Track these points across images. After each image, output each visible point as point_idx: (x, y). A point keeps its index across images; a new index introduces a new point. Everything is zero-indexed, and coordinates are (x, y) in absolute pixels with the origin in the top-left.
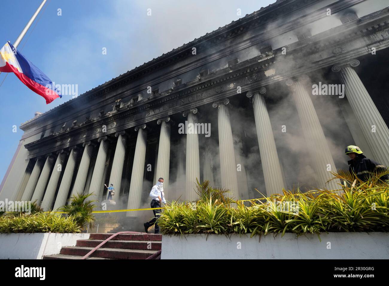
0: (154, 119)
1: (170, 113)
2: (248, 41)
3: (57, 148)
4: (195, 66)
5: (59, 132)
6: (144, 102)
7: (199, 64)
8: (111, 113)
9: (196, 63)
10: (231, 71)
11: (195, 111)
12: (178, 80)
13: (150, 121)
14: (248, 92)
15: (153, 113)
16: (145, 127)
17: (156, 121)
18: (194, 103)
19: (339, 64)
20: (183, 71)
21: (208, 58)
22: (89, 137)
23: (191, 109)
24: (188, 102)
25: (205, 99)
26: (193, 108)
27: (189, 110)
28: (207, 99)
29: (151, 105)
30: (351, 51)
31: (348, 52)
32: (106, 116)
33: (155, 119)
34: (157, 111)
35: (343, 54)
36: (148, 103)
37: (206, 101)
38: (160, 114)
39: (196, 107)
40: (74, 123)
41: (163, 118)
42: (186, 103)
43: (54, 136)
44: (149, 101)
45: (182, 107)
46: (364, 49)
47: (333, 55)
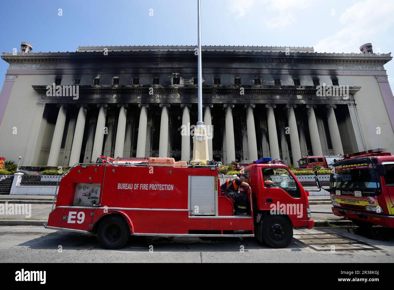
0: (220, 103)
1: (235, 101)
2: (287, 70)
3: (95, 100)
4: (251, 72)
5: (102, 85)
6: (213, 87)
7: (254, 72)
8: (178, 86)
9: (251, 70)
10: (281, 89)
11: (254, 106)
12: (237, 78)
13: (217, 103)
14: (287, 104)
15: (219, 97)
16: (212, 107)
17: (223, 104)
18: (253, 100)
19: (329, 104)
20: (242, 72)
21: (261, 70)
22: (146, 100)
23: (251, 104)
24: (248, 98)
25: (261, 100)
26: (253, 104)
27: (249, 104)
28: (262, 100)
29: (218, 91)
30: (335, 100)
31: (334, 100)
32: (171, 87)
33: (222, 103)
34: (223, 97)
35: (332, 100)
36: (217, 89)
37: (262, 102)
38: (226, 100)
39: (254, 104)
40: (114, 79)
41: (229, 104)
42: (246, 98)
43: (91, 87)
44: (218, 88)
45: (245, 100)
46: (339, 101)
47: (327, 99)
